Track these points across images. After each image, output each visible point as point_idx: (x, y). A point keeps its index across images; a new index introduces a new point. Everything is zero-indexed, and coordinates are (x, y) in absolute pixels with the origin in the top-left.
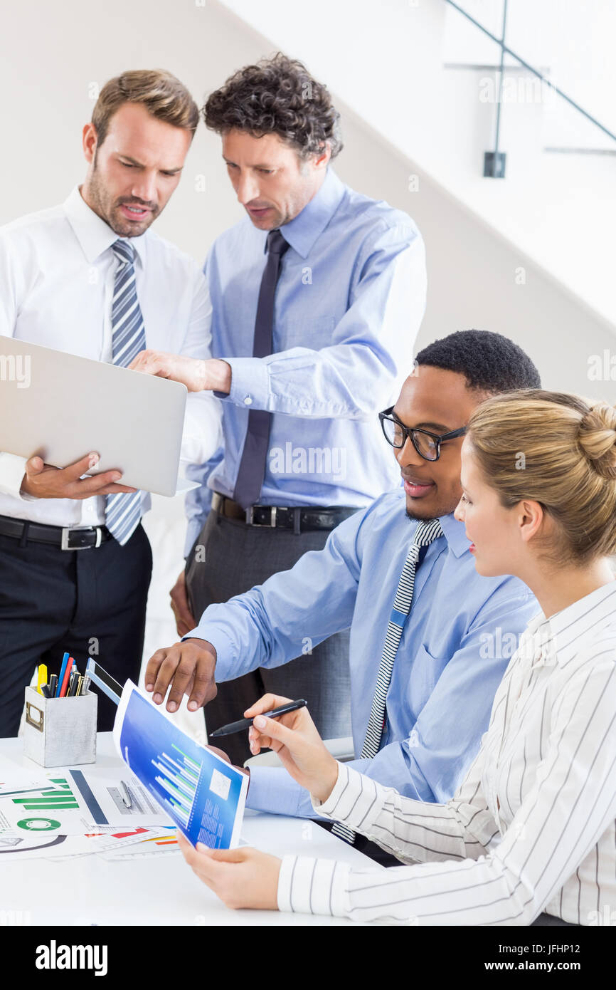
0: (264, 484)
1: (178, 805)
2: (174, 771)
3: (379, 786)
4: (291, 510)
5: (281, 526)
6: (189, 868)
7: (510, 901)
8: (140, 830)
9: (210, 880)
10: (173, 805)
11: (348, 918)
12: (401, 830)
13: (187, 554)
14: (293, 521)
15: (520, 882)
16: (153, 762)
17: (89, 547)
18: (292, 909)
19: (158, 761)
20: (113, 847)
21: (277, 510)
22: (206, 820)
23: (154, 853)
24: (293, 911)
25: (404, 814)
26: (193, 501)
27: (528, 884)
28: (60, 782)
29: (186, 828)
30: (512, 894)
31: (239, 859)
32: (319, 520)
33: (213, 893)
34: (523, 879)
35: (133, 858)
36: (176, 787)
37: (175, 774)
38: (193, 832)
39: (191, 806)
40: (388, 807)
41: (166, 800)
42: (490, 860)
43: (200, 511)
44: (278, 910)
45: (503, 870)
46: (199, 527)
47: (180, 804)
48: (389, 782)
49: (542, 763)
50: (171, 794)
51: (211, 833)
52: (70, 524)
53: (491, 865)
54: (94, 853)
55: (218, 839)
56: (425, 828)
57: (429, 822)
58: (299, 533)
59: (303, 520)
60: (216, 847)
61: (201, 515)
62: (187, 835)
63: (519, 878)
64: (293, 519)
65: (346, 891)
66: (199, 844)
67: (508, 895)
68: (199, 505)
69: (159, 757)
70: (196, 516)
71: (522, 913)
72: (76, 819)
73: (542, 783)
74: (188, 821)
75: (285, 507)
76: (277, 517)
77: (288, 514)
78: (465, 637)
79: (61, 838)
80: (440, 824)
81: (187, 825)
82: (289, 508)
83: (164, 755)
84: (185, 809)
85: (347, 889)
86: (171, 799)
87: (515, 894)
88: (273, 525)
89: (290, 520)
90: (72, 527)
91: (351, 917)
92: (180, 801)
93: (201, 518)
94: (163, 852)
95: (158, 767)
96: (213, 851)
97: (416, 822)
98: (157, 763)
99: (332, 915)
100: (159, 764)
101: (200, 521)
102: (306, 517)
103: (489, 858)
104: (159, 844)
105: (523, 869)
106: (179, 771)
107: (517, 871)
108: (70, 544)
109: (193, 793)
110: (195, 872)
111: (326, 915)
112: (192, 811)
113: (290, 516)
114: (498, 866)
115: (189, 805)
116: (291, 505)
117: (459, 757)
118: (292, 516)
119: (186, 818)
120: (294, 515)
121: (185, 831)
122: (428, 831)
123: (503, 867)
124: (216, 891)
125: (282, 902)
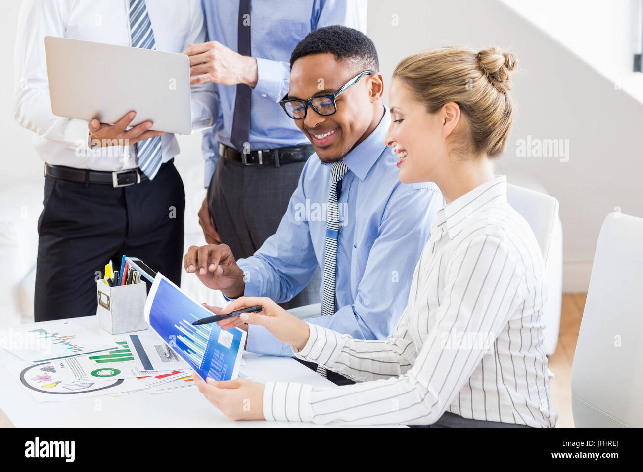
0: (251, 133)
1: (194, 354)
2: (192, 331)
3: (339, 335)
4: (272, 151)
5: (267, 163)
6: (202, 395)
7: (422, 404)
8: (175, 373)
9: (216, 402)
10: (190, 353)
11: (312, 422)
12: (356, 363)
13: (208, 185)
14: (274, 159)
15: (428, 391)
16: (175, 326)
17: (133, 183)
18: (274, 418)
19: (179, 325)
20: (156, 384)
21: (262, 152)
22: (214, 363)
23: (183, 387)
24: (275, 420)
25: (358, 353)
26: (207, 147)
27: (434, 392)
28: (123, 344)
29: (199, 368)
30: (423, 400)
31: (236, 386)
32: (292, 156)
33: (219, 411)
34: (430, 389)
35: (169, 391)
36: (193, 341)
37: (192, 333)
38: (203, 371)
39: (204, 353)
40: (345, 349)
41: (184, 351)
42: (407, 378)
43: (213, 154)
44: (265, 420)
45: (416, 384)
46: (213, 165)
47: (195, 353)
48: (344, 331)
49: (439, 308)
50: (188, 346)
51: (217, 371)
52: (117, 169)
53: (408, 381)
54: (142, 390)
55: (223, 374)
56: (372, 360)
57: (374, 356)
58: (279, 166)
59: (281, 157)
60: (221, 379)
61: (214, 157)
62: (199, 374)
63: (427, 389)
64: (274, 157)
65: (309, 403)
66: (208, 379)
67: (420, 401)
68: (211, 150)
69: (180, 323)
70: (210, 158)
71: (431, 413)
72: (131, 368)
73: (441, 321)
74: (201, 364)
75: (268, 149)
76: (262, 157)
77: (270, 153)
78: (379, 228)
79: (120, 381)
80: (382, 356)
81: (200, 366)
82: (270, 150)
83: (184, 321)
84: (199, 356)
85: (310, 402)
86: (189, 350)
87: (425, 400)
88: (261, 163)
89: (272, 158)
90: (119, 171)
91: (315, 422)
92: (194, 350)
93: (214, 159)
94: (189, 386)
95: (179, 329)
96: (218, 382)
97: (366, 357)
98: (179, 326)
99: (302, 421)
100: (180, 327)
101: (213, 161)
102: (282, 155)
103: (407, 376)
104: (186, 381)
105: (429, 383)
106: (195, 331)
107: (425, 384)
108: (119, 183)
109: (205, 345)
110: (206, 397)
111: (298, 421)
112: (204, 357)
113: (271, 155)
114: (413, 381)
115: (202, 353)
116: (271, 147)
117: (388, 309)
118: (273, 155)
119: (199, 362)
120: (274, 154)
121: (198, 371)
122: (374, 362)
123: (415, 382)
124: (220, 409)
125: (267, 414)
